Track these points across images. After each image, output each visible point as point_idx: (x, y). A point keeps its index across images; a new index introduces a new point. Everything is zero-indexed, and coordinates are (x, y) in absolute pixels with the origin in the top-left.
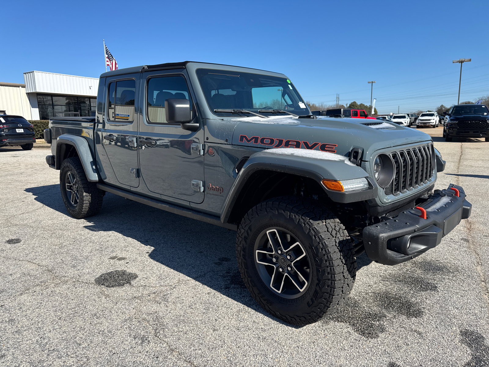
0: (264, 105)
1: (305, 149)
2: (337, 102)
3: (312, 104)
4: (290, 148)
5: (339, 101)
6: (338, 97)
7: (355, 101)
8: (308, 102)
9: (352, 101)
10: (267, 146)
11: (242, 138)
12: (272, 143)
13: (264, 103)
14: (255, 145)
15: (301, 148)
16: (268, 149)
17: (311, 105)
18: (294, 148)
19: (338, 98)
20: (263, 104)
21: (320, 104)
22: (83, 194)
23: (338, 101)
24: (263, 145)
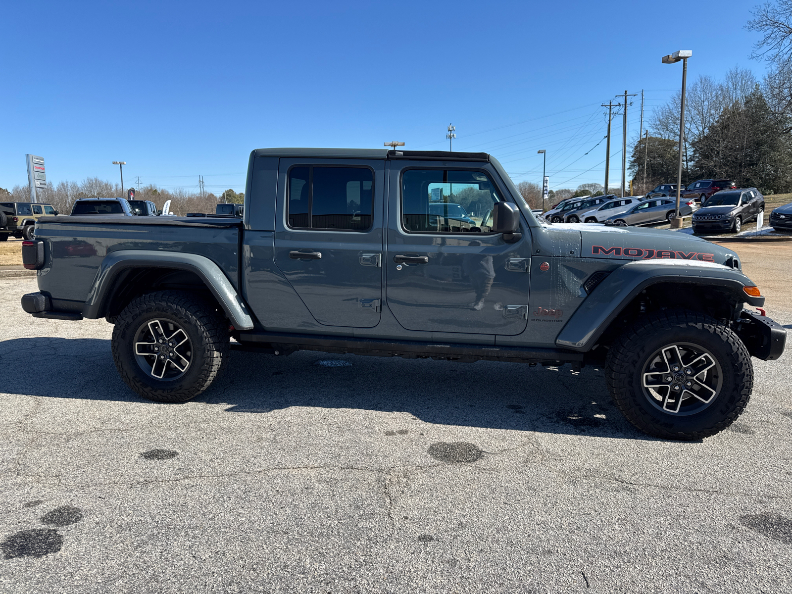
0: (69, 186)
1: (682, 259)
2: (201, 189)
3: (161, 189)
4: (664, 258)
5: (204, 187)
6: (201, 181)
7: (232, 189)
8: (153, 186)
9: (227, 189)
10: (634, 258)
11: (596, 250)
12: (640, 255)
13: (69, 184)
14: (617, 256)
15: (677, 258)
16: (635, 260)
17: (159, 191)
18: (668, 258)
19: (202, 183)
20: (67, 185)
21: (178, 191)
22: (213, 354)
23: (202, 187)
24: (628, 257)
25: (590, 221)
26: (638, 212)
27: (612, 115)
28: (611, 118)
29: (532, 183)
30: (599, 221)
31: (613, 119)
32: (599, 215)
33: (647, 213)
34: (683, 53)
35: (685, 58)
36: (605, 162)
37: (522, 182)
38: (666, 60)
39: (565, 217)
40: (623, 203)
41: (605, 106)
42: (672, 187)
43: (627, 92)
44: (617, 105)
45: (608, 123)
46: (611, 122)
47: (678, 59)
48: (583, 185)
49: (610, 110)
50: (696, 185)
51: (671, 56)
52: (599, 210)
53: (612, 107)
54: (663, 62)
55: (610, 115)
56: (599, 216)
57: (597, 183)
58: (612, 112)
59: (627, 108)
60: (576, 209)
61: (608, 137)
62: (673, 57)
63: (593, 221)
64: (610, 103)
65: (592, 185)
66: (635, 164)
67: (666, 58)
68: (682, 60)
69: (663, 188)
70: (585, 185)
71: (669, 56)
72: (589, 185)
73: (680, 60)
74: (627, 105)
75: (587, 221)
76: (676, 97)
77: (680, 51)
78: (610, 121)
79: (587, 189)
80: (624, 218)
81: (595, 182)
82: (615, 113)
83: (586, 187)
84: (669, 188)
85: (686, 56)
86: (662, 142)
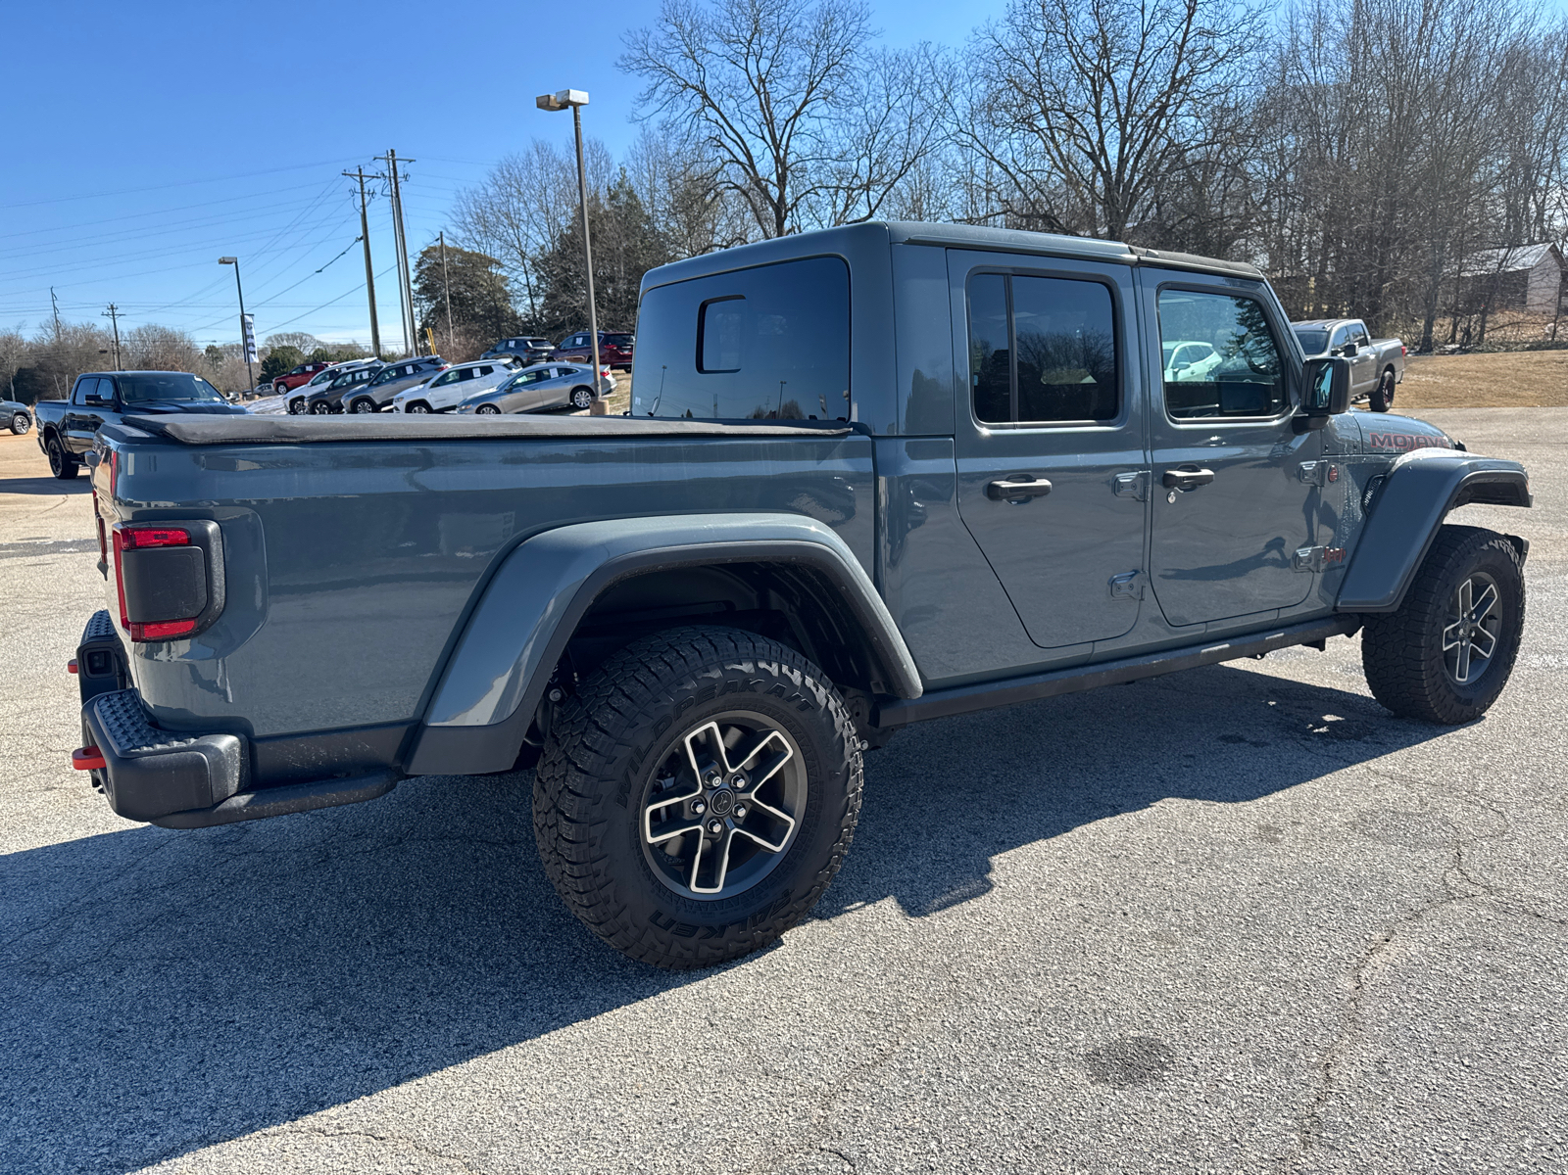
11: (1374, 438)
25: (416, 408)
26: (520, 391)
27: (366, 196)
28: (366, 202)
29: (168, 327)
30: (435, 408)
31: (369, 204)
32: (435, 397)
33: (537, 391)
34: (577, 96)
35: (576, 105)
36: (366, 286)
37: (142, 325)
38: (544, 104)
39: (346, 401)
40: (477, 373)
41: (350, 175)
42: (530, 344)
43: (395, 153)
44: (373, 177)
45: (361, 210)
46: (367, 209)
47: (565, 105)
48: (275, 336)
49: (362, 186)
50: (575, 341)
51: (552, 98)
52: (432, 387)
53: (365, 179)
54: (538, 107)
55: (363, 196)
56: (433, 398)
57: (305, 332)
58: (366, 190)
59: (399, 185)
60: (365, 385)
61: (365, 238)
62: (559, 100)
63: (424, 409)
64: (360, 170)
65: (294, 337)
66: (423, 297)
67: (543, 100)
68: (571, 108)
69: (512, 344)
70: (280, 336)
71: (549, 96)
72: (288, 336)
73: (567, 108)
74: (399, 180)
75: (410, 408)
76: (498, 173)
77: (571, 91)
78: (364, 206)
79: (285, 343)
80: (496, 402)
81: (301, 331)
82: (371, 191)
83: (283, 340)
84: (524, 346)
85: (581, 101)
86: (468, 258)
